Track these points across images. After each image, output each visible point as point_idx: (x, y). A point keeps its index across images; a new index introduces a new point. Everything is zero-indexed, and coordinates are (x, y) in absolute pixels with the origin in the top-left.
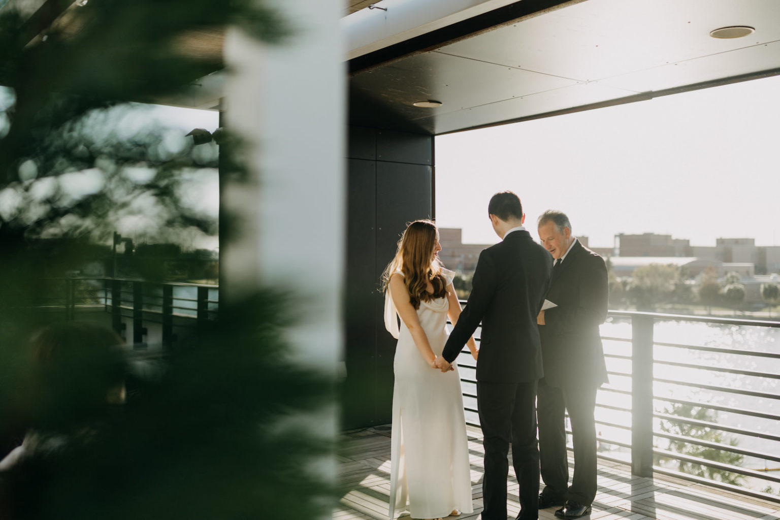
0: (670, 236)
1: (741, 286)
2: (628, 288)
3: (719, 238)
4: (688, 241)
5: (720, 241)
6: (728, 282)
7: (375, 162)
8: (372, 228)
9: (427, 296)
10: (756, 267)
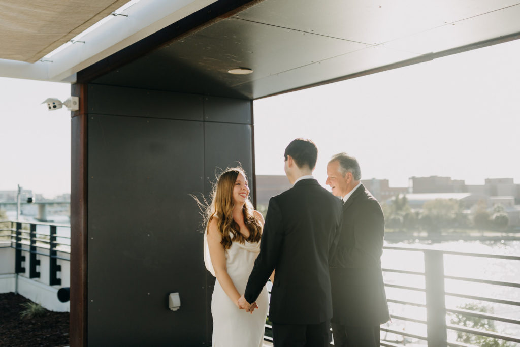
0: (450, 178)
1: (505, 214)
2: (420, 217)
3: (487, 178)
4: (464, 181)
5: (488, 181)
6: (495, 211)
7: (203, 123)
8: (201, 178)
9: (241, 238)
10: (516, 200)
